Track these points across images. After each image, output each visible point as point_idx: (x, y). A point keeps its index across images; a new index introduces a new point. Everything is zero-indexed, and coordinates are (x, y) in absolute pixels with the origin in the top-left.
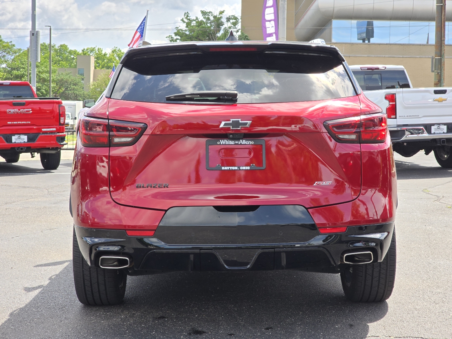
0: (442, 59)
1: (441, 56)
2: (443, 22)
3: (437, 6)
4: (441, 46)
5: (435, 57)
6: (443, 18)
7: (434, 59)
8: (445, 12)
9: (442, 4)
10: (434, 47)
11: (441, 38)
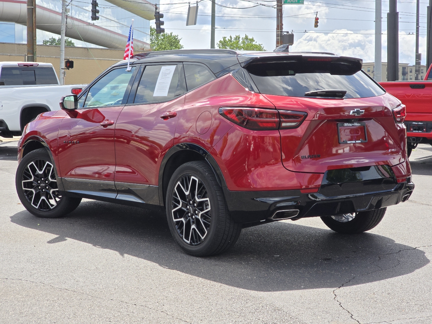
0: (34, 56)
1: (33, 54)
2: (34, 23)
3: (28, 8)
4: (33, 45)
5: (27, 55)
6: (34, 20)
7: (26, 57)
8: (35, 14)
9: (33, 7)
10: (26, 46)
11: (33, 38)
